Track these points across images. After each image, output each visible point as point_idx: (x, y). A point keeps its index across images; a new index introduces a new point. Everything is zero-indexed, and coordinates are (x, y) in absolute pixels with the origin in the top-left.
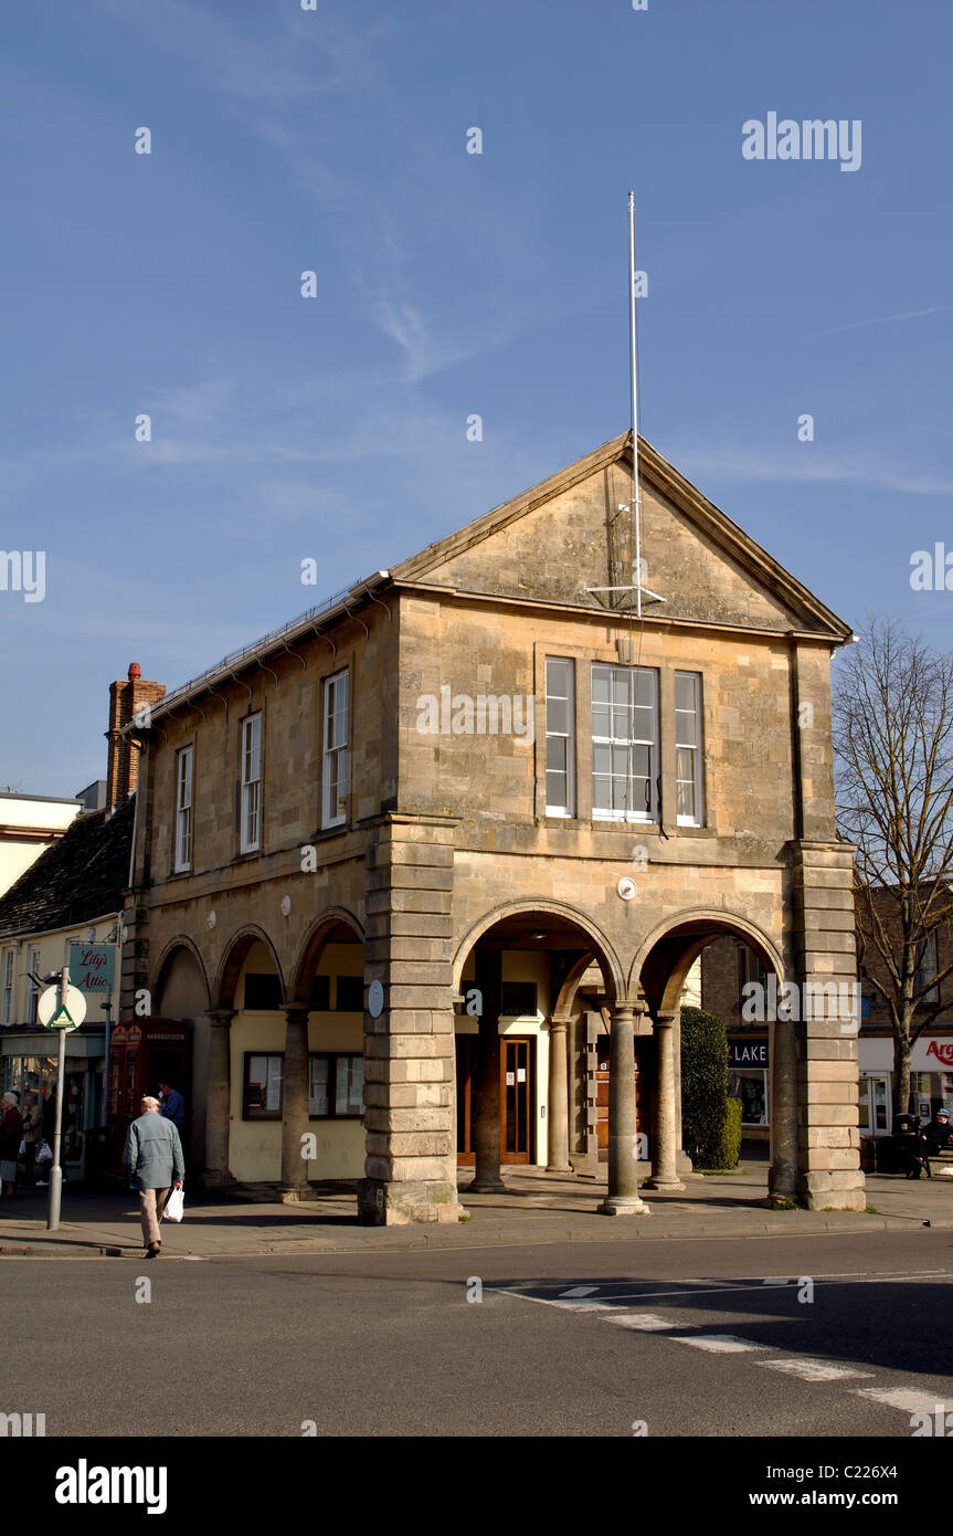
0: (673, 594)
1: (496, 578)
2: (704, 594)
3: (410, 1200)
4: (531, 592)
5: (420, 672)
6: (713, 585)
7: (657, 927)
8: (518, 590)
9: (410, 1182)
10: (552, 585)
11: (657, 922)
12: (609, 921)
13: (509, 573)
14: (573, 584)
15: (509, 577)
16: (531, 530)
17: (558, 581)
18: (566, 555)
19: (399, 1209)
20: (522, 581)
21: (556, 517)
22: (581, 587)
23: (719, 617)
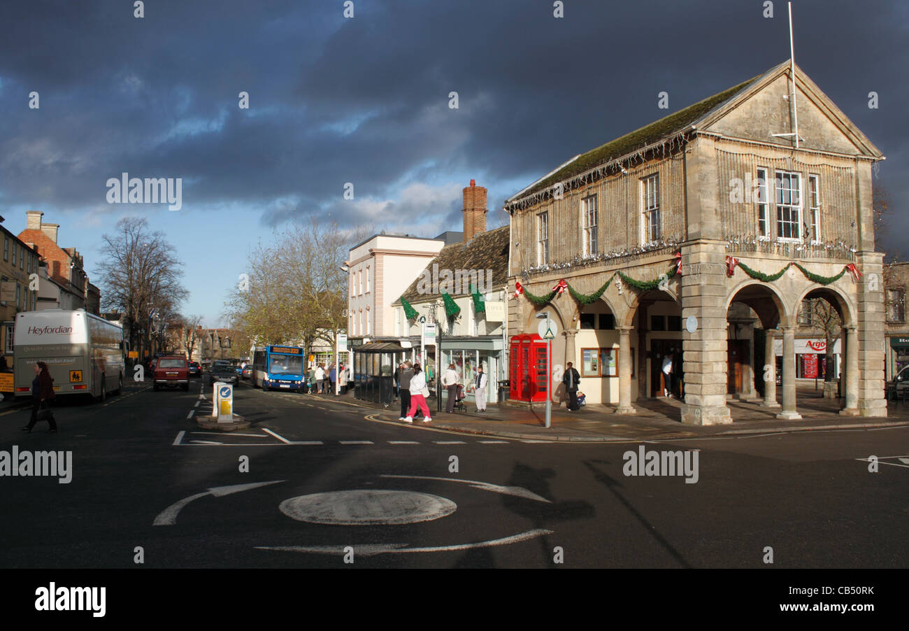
0: (807, 138)
1: (736, 129)
2: (819, 137)
3: (711, 414)
4: (751, 136)
5: (708, 173)
6: (823, 133)
7: (804, 291)
8: (745, 135)
9: (710, 407)
10: (759, 133)
11: (803, 289)
12: (785, 288)
13: (741, 127)
14: (767, 132)
15: (741, 129)
16: (749, 107)
17: (761, 131)
18: (763, 119)
19: (708, 418)
20: (746, 131)
21: (758, 101)
22: (770, 134)
23: (826, 148)
